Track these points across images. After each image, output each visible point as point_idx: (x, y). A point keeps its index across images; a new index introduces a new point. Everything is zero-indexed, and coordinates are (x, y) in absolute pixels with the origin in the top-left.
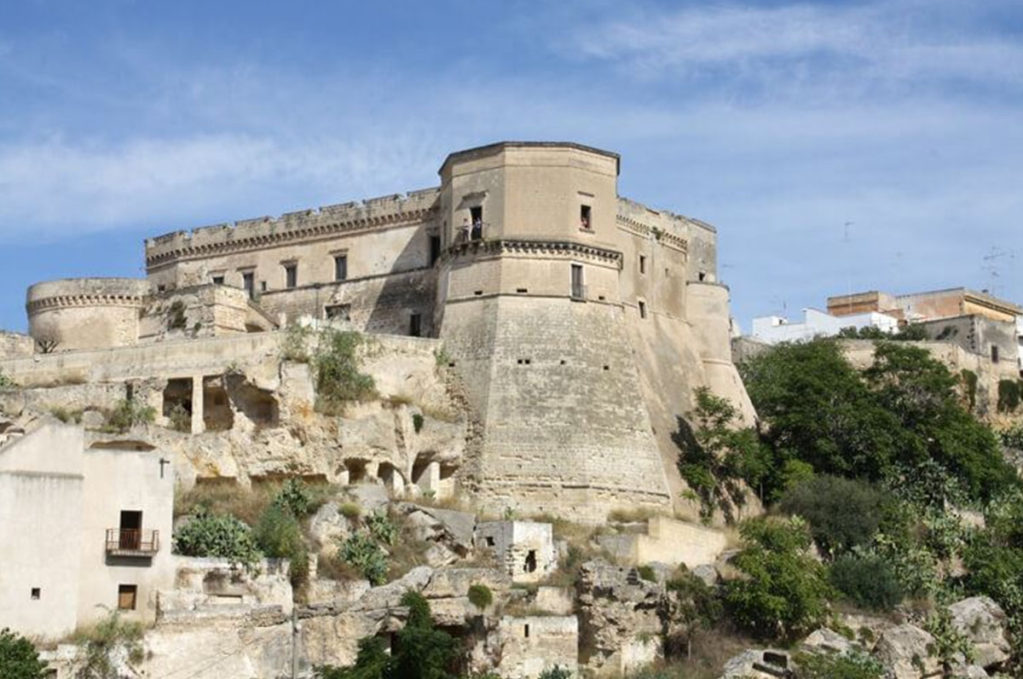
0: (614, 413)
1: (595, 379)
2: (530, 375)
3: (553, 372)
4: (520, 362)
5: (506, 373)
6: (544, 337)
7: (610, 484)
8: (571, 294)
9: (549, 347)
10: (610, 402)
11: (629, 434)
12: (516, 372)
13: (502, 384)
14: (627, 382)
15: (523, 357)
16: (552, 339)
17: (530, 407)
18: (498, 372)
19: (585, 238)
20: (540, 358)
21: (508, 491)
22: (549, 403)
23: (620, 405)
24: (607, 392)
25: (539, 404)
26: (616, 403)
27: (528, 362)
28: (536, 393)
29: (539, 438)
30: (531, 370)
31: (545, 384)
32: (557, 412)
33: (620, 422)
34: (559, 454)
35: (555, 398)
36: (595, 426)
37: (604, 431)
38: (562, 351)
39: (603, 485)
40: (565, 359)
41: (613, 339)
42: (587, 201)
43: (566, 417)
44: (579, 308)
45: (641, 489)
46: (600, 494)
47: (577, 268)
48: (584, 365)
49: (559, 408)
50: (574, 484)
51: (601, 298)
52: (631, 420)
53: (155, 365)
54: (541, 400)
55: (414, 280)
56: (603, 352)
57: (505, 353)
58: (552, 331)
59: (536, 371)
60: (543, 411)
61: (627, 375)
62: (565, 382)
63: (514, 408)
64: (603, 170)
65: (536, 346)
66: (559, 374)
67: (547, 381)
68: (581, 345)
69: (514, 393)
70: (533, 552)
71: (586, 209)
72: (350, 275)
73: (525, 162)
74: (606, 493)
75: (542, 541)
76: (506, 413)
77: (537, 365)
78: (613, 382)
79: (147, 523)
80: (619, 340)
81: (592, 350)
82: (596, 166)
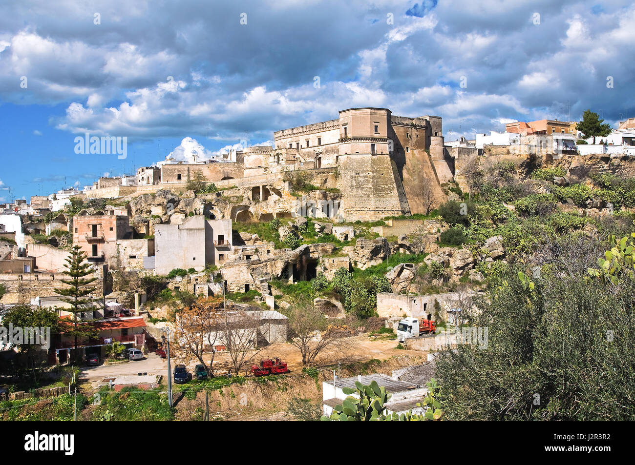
0: (385, 187)
1: (380, 178)
2: (359, 178)
3: (365, 177)
4: (356, 174)
5: (352, 177)
6: (363, 166)
7: (382, 209)
8: (371, 153)
9: (365, 169)
10: (383, 184)
11: (389, 193)
12: (355, 177)
13: (351, 181)
16: (366, 167)
17: (359, 187)
18: (350, 177)
19: (377, 136)
20: (362, 173)
21: (352, 212)
22: (365, 186)
23: (387, 185)
24: (382, 181)
26: (385, 185)
27: (358, 174)
28: (360, 183)
29: (361, 197)
30: (359, 176)
31: (363, 181)
32: (366, 189)
33: (387, 190)
34: (367, 201)
35: (366, 184)
36: (378, 192)
37: (381, 193)
38: (368, 170)
39: (380, 210)
40: (369, 173)
41: (385, 165)
42: (376, 124)
43: (369, 190)
44: (374, 157)
45: (393, 210)
46: (379, 212)
47: (373, 146)
48: (375, 174)
49: (367, 187)
50: (371, 210)
51: (382, 153)
52: (390, 189)
54: (362, 185)
55: (338, 146)
56: (382, 170)
57: (352, 172)
58: (366, 164)
59: (361, 177)
60: (362, 189)
61: (390, 175)
62: (369, 180)
63: (354, 188)
64: (382, 114)
65: (361, 169)
66: (367, 177)
67: (364, 179)
68: (374, 168)
69: (354, 183)
70: (347, 235)
71: (376, 127)
72: (322, 144)
73: (358, 114)
74: (381, 212)
75: (350, 231)
76: (352, 189)
77: (361, 175)
78: (385, 178)
79: (225, 238)
80: (387, 165)
81: (378, 169)
82: (380, 113)
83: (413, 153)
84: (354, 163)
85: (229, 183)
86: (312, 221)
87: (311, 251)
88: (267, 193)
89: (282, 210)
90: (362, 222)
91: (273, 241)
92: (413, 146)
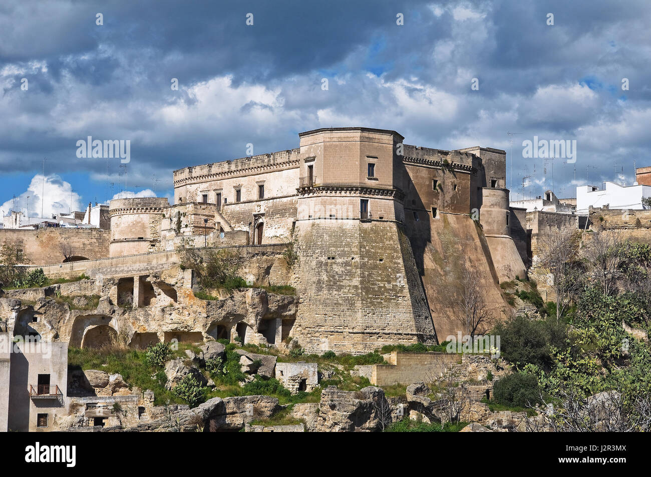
0: (384, 287)
1: (375, 267)
2: (334, 266)
3: (347, 264)
4: (329, 258)
5: (321, 265)
6: (344, 244)
7: (377, 331)
8: (360, 217)
9: (346, 249)
10: (382, 281)
11: (394, 299)
12: (326, 264)
13: (318, 272)
14: (395, 268)
15: (331, 256)
16: (348, 245)
17: (332, 285)
18: (316, 265)
19: (372, 183)
20: (341, 256)
21: (317, 334)
22: (345, 283)
23: (389, 282)
24: (381, 274)
25: (338, 283)
26: (386, 281)
27: (333, 258)
28: (337, 277)
29: (337, 304)
30: (335, 263)
31: (342, 272)
32: (348, 288)
33: (389, 293)
34: (348, 313)
35: (347, 280)
36: (370, 296)
37: (377, 299)
38: (353, 252)
39: (374, 331)
40: (355, 256)
41: (388, 242)
42: (372, 161)
43: (353, 291)
44: (366, 226)
45: (400, 332)
46: (372, 336)
47: (364, 203)
48: (366, 260)
49: (349, 286)
50: (355, 331)
51: (381, 218)
52: (395, 290)
54: (339, 281)
55: (295, 201)
56: (379, 251)
57: (321, 253)
58: (348, 240)
59: (337, 264)
60: (340, 288)
61: (395, 263)
62: (354, 270)
63: (324, 286)
64: (384, 141)
65: (339, 249)
66: (350, 265)
67: (343, 269)
68: (365, 248)
69: (324, 277)
70: (305, 380)
71: (371, 166)
72: (266, 197)
73: (335, 139)
74: (375, 337)
75: (311, 373)
76: (319, 289)
77: (339, 260)
78: (385, 268)
79: (53, 381)
80: (391, 242)
81: (373, 250)
82: (379, 139)
83: (445, 220)
84: (325, 237)
85: (72, 268)
86: (234, 351)
87: (228, 411)
89: (176, 326)
90: (337, 354)
91: (152, 390)
92: (445, 205)
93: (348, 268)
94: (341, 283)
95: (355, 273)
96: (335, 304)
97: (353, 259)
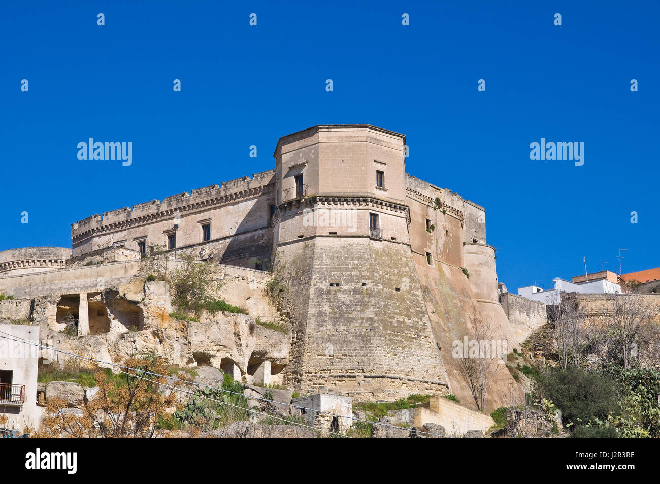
0: (404, 322)
1: (391, 297)
2: (339, 295)
3: (356, 291)
4: (332, 285)
5: (321, 294)
6: (350, 267)
7: (401, 376)
8: (370, 235)
9: (353, 273)
10: (401, 314)
11: (416, 338)
12: (329, 292)
13: (318, 302)
14: (414, 301)
15: (334, 282)
16: (356, 268)
17: (339, 318)
18: (315, 293)
19: (379, 194)
20: (347, 282)
22: (355, 315)
23: (409, 317)
24: (398, 307)
25: (346, 315)
26: (406, 316)
27: (337, 285)
28: (344, 308)
29: (347, 341)
30: (340, 291)
31: (351, 301)
32: (360, 321)
33: (410, 330)
34: (362, 353)
35: (358, 311)
36: (389, 332)
37: (397, 336)
38: (363, 276)
39: (397, 376)
40: (366, 282)
41: (403, 269)
42: (381, 168)
43: (367, 325)
44: (377, 245)
45: (425, 380)
46: (393, 382)
47: (374, 217)
48: (380, 287)
49: (362, 318)
50: (373, 375)
51: (393, 239)
52: (417, 328)
53: (53, 287)
54: (347, 312)
56: (395, 278)
57: (320, 279)
58: (356, 262)
59: (343, 292)
60: (349, 321)
61: (414, 295)
62: (366, 299)
63: (327, 319)
64: (393, 146)
65: (344, 273)
66: (361, 293)
67: (352, 298)
68: (378, 272)
69: (327, 308)
70: (338, 418)
71: (380, 173)
72: (213, 237)
73: (334, 139)
74: (398, 382)
75: (344, 410)
76: (321, 323)
77: (345, 287)
78: (403, 300)
79: (16, 380)
80: (407, 269)
81: (387, 276)
82: (388, 143)
83: (440, 270)
84: (325, 258)
88: (99, 317)
92: (439, 252)
93: (358, 296)
94: (351, 316)
95: (369, 302)
96: (344, 341)
97: (364, 285)
